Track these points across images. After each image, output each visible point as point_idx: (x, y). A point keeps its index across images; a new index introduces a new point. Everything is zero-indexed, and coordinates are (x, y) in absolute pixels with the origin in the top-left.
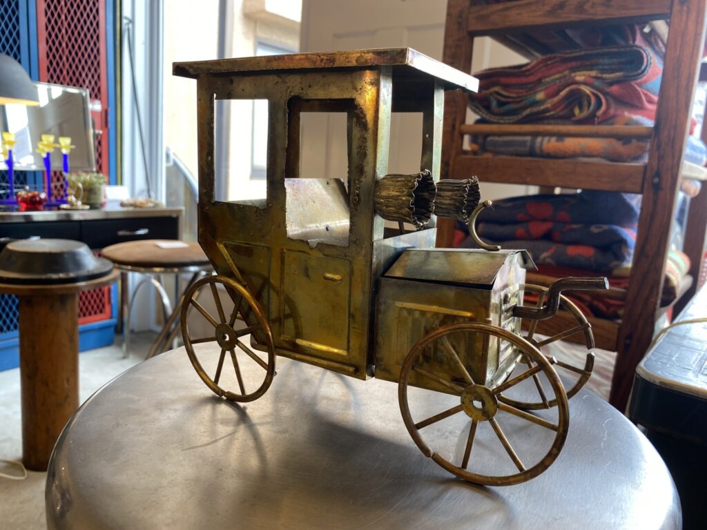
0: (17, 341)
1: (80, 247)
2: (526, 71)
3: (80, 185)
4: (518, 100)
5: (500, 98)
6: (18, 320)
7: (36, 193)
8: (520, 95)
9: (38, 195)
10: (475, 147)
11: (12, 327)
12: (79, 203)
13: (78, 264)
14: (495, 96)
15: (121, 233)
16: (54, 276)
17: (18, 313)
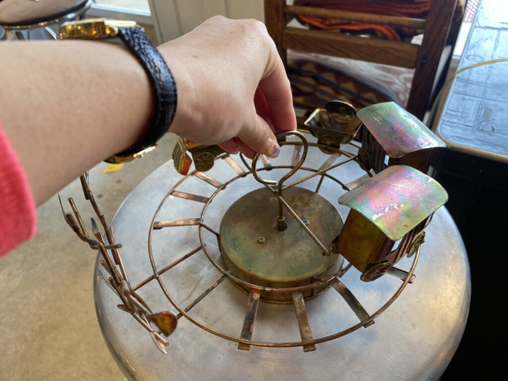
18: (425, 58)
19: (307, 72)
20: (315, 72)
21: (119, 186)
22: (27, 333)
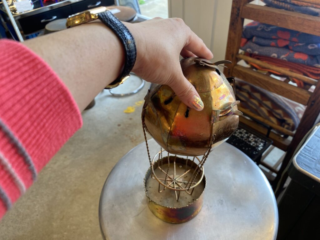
15: (89, 6)
18: (314, 101)
19: (245, 90)
20: (250, 91)
21: (130, 122)
22: (68, 191)
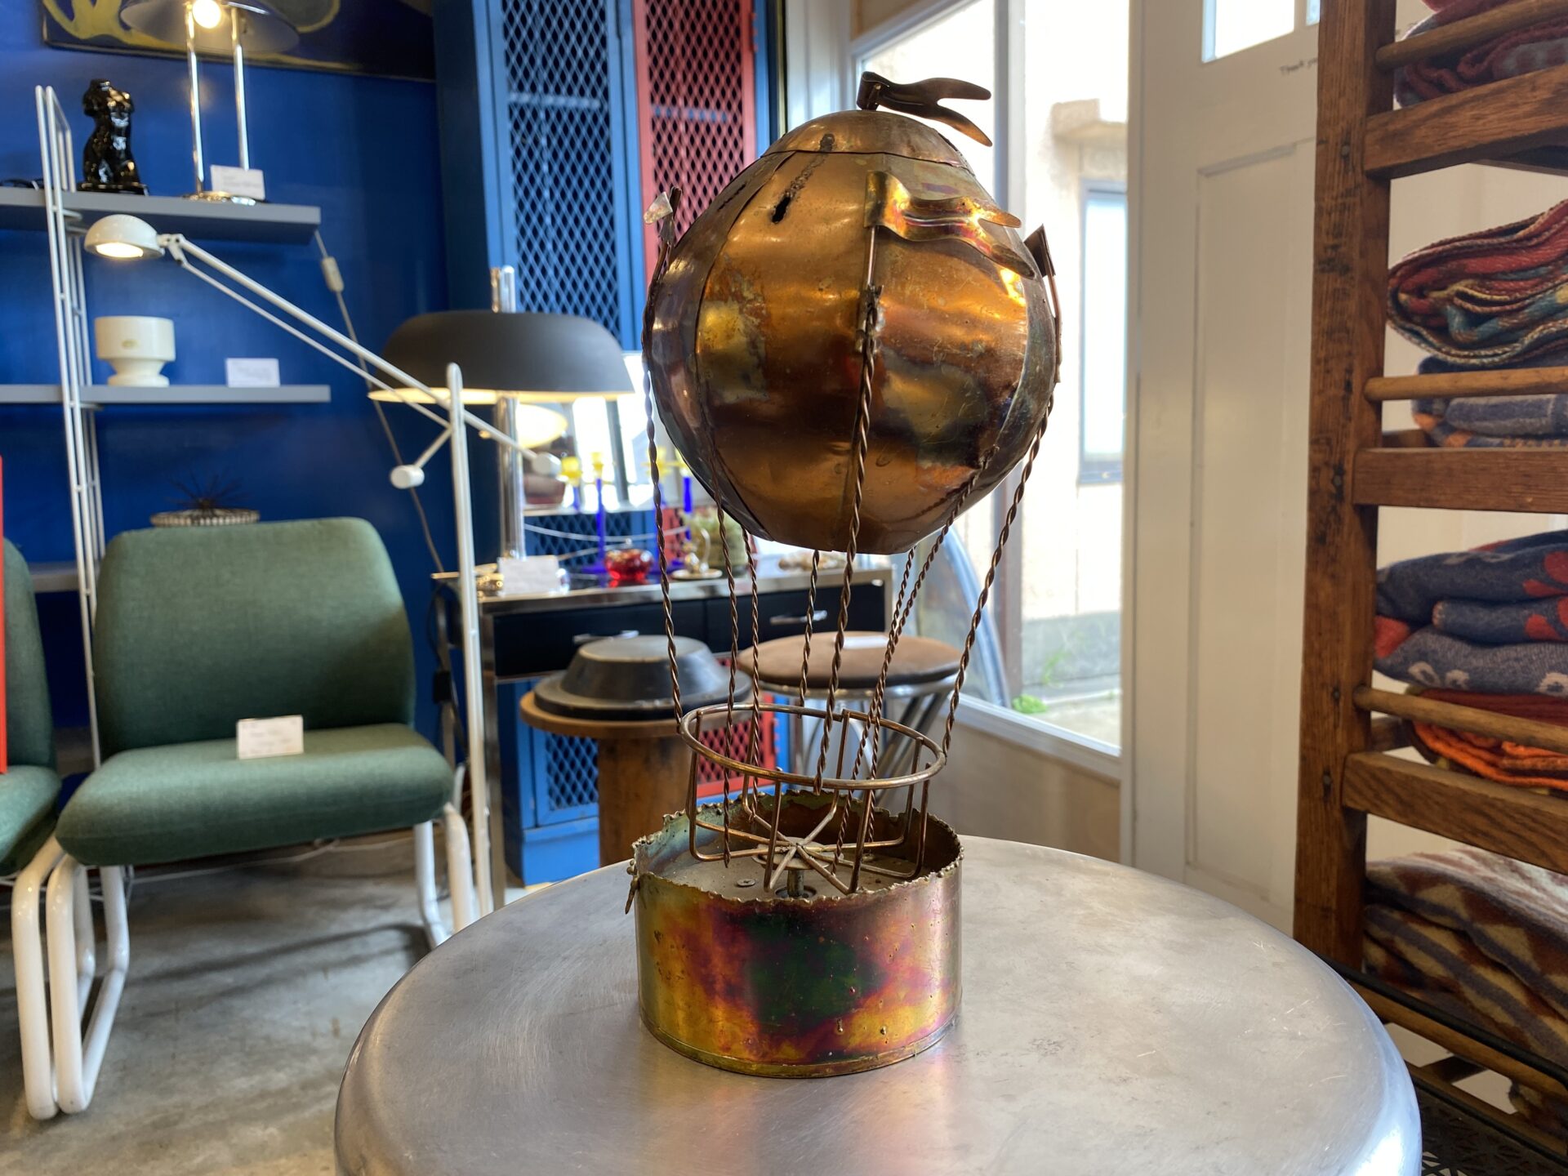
0: (593, 823)
1: (693, 651)
2: (1528, 238)
3: (706, 534)
4: (1515, 306)
5: (1469, 306)
6: (596, 785)
7: (636, 552)
8: (1518, 295)
9: (638, 556)
10: (1428, 421)
11: (586, 797)
12: (705, 567)
13: (690, 682)
14: (1458, 301)
15: (775, 620)
16: (646, 705)
17: (596, 772)
19: (1439, 910)
20: (1464, 913)
